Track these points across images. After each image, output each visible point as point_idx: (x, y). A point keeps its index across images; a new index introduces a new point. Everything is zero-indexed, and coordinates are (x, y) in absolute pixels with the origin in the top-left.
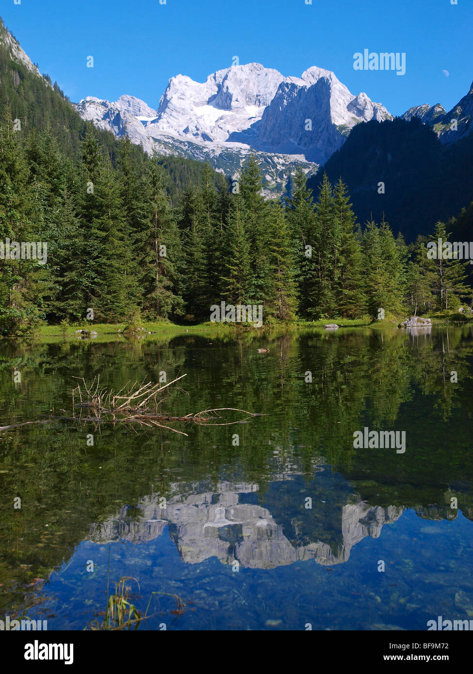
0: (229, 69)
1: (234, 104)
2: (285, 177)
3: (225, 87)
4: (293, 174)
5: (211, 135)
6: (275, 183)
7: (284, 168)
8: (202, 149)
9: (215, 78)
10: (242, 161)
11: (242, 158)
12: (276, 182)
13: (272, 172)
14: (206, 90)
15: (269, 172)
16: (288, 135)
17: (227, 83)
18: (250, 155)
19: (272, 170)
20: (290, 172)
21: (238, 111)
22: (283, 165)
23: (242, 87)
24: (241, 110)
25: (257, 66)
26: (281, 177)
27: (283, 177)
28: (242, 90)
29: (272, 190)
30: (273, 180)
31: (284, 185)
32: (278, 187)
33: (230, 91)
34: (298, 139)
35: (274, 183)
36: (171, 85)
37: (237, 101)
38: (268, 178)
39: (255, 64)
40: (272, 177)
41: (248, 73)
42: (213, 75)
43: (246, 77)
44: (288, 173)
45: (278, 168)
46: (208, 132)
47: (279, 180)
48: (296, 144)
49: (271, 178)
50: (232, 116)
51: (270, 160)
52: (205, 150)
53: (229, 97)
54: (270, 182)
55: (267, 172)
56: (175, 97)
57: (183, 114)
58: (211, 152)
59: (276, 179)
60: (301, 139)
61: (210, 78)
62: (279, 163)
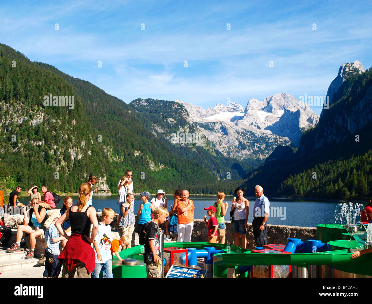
1: (273, 110)
5: (261, 126)
7: (280, 143)
8: (254, 134)
10: (266, 140)
11: (267, 139)
14: (263, 104)
17: (271, 102)
21: (274, 114)
22: (281, 142)
23: (278, 102)
24: (275, 113)
33: (272, 105)
36: (249, 104)
37: (274, 109)
41: (281, 97)
43: (280, 98)
45: (279, 143)
46: (259, 125)
50: (271, 116)
52: (256, 135)
53: (271, 108)
56: (250, 109)
62: (279, 141)
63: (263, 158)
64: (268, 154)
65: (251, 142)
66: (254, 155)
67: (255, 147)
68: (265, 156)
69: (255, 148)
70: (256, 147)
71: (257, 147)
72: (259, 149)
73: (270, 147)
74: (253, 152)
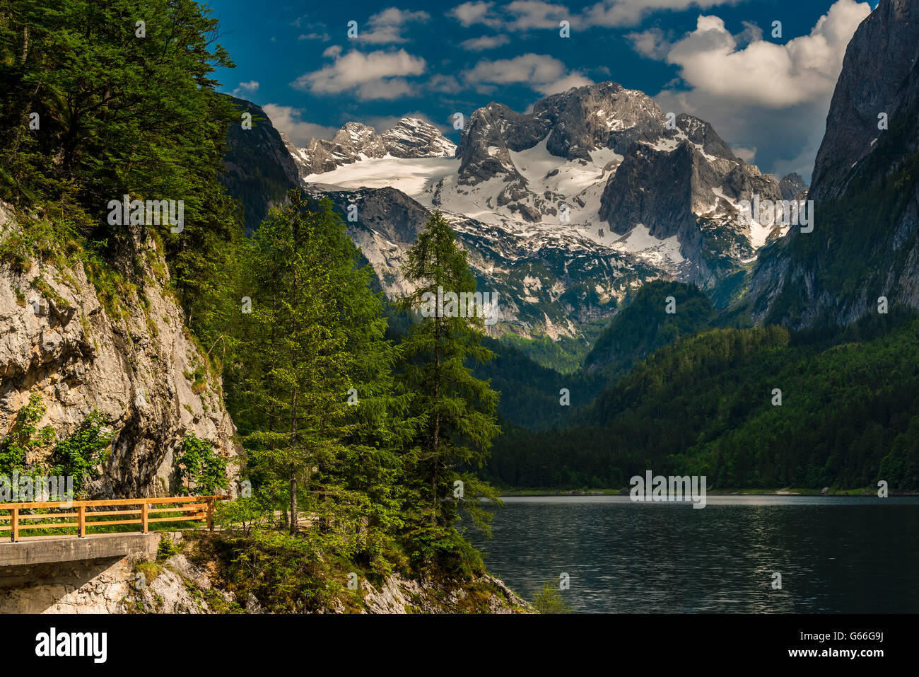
1: (573, 149)
2: (622, 288)
4: (633, 284)
5: (534, 210)
7: (621, 275)
8: (515, 242)
10: (567, 264)
11: (567, 259)
12: (610, 295)
17: (563, 116)
18: (579, 252)
22: (622, 270)
23: (588, 119)
27: (619, 289)
30: (606, 292)
31: (619, 300)
35: (606, 296)
37: (578, 145)
38: (599, 289)
40: (605, 288)
44: (626, 283)
45: (615, 275)
46: (529, 205)
47: (613, 293)
51: (605, 263)
52: (520, 243)
53: (566, 138)
58: (528, 246)
59: (610, 291)
62: (616, 268)
63: (560, 335)
64: (576, 319)
65: (505, 272)
66: (523, 324)
67: (527, 292)
68: (566, 326)
69: (525, 296)
70: (530, 290)
71: (533, 294)
72: (541, 300)
73: (585, 293)
74: (518, 311)
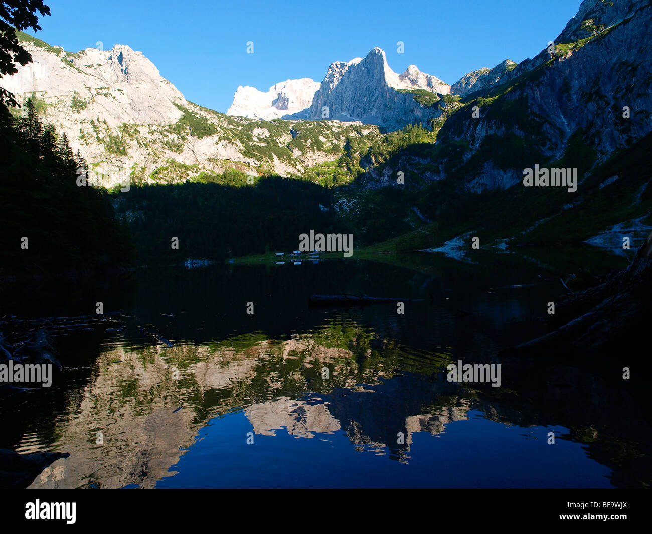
0: (286, 82)
3: (283, 94)
6: (330, 144)
9: (276, 89)
13: (326, 134)
15: (323, 134)
16: (340, 109)
19: (327, 132)
20: (348, 133)
25: (308, 81)
26: (338, 139)
28: (297, 98)
29: (328, 152)
32: (335, 149)
34: (350, 111)
39: (307, 79)
42: (274, 86)
48: (348, 116)
49: (325, 140)
54: (324, 144)
55: (321, 133)
57: (246, 110)
60: (353, 111)
61: (272, 88)
